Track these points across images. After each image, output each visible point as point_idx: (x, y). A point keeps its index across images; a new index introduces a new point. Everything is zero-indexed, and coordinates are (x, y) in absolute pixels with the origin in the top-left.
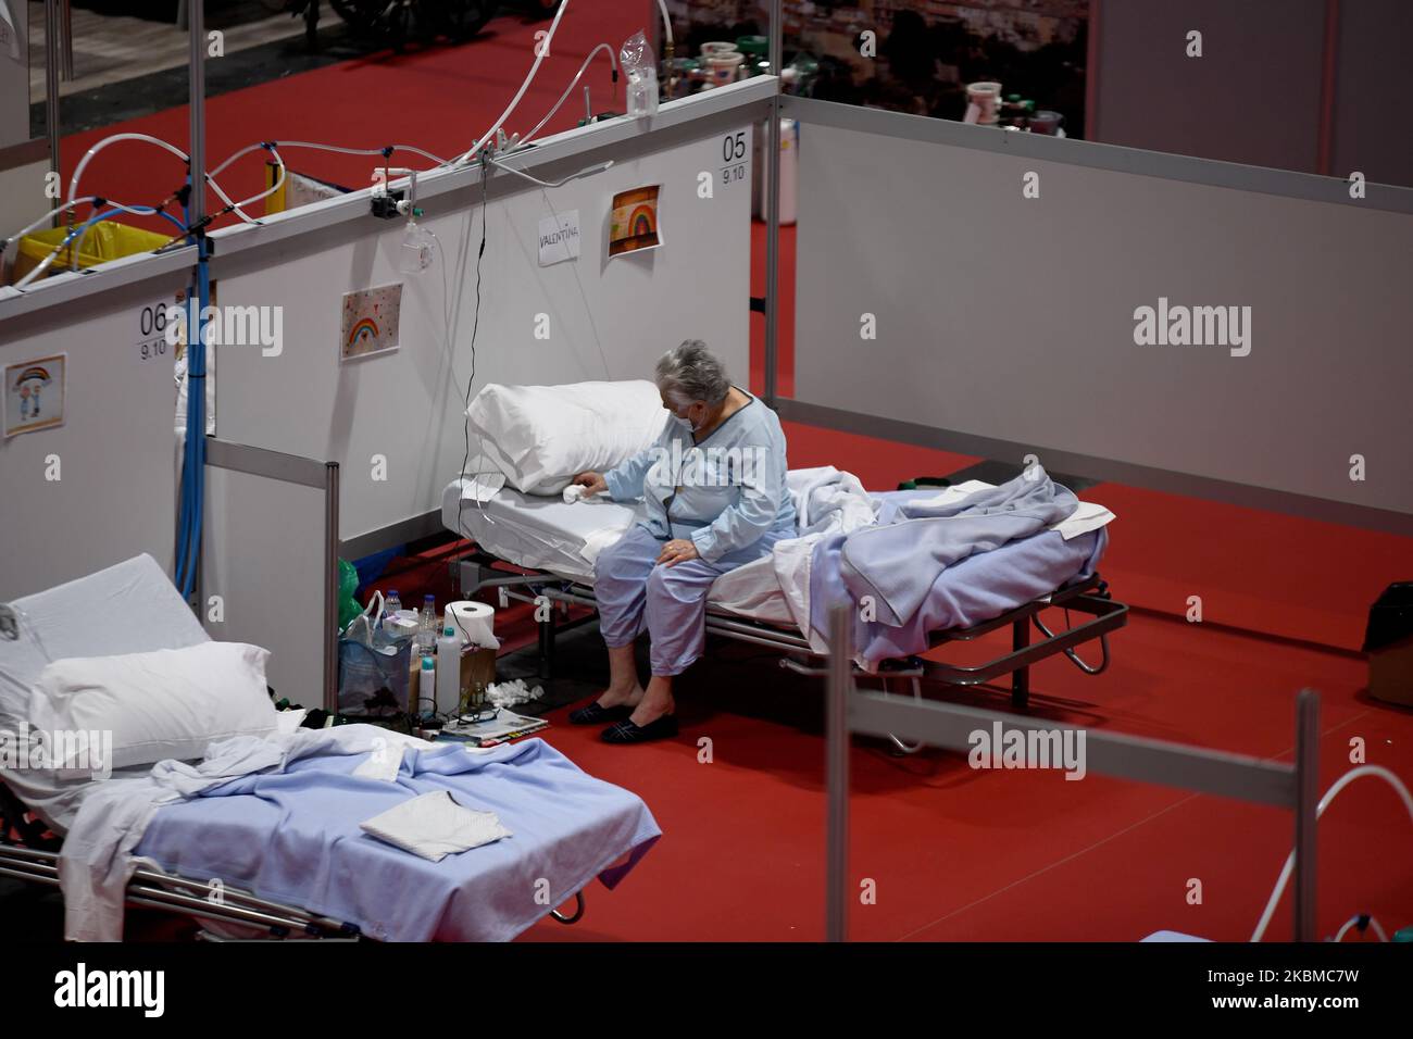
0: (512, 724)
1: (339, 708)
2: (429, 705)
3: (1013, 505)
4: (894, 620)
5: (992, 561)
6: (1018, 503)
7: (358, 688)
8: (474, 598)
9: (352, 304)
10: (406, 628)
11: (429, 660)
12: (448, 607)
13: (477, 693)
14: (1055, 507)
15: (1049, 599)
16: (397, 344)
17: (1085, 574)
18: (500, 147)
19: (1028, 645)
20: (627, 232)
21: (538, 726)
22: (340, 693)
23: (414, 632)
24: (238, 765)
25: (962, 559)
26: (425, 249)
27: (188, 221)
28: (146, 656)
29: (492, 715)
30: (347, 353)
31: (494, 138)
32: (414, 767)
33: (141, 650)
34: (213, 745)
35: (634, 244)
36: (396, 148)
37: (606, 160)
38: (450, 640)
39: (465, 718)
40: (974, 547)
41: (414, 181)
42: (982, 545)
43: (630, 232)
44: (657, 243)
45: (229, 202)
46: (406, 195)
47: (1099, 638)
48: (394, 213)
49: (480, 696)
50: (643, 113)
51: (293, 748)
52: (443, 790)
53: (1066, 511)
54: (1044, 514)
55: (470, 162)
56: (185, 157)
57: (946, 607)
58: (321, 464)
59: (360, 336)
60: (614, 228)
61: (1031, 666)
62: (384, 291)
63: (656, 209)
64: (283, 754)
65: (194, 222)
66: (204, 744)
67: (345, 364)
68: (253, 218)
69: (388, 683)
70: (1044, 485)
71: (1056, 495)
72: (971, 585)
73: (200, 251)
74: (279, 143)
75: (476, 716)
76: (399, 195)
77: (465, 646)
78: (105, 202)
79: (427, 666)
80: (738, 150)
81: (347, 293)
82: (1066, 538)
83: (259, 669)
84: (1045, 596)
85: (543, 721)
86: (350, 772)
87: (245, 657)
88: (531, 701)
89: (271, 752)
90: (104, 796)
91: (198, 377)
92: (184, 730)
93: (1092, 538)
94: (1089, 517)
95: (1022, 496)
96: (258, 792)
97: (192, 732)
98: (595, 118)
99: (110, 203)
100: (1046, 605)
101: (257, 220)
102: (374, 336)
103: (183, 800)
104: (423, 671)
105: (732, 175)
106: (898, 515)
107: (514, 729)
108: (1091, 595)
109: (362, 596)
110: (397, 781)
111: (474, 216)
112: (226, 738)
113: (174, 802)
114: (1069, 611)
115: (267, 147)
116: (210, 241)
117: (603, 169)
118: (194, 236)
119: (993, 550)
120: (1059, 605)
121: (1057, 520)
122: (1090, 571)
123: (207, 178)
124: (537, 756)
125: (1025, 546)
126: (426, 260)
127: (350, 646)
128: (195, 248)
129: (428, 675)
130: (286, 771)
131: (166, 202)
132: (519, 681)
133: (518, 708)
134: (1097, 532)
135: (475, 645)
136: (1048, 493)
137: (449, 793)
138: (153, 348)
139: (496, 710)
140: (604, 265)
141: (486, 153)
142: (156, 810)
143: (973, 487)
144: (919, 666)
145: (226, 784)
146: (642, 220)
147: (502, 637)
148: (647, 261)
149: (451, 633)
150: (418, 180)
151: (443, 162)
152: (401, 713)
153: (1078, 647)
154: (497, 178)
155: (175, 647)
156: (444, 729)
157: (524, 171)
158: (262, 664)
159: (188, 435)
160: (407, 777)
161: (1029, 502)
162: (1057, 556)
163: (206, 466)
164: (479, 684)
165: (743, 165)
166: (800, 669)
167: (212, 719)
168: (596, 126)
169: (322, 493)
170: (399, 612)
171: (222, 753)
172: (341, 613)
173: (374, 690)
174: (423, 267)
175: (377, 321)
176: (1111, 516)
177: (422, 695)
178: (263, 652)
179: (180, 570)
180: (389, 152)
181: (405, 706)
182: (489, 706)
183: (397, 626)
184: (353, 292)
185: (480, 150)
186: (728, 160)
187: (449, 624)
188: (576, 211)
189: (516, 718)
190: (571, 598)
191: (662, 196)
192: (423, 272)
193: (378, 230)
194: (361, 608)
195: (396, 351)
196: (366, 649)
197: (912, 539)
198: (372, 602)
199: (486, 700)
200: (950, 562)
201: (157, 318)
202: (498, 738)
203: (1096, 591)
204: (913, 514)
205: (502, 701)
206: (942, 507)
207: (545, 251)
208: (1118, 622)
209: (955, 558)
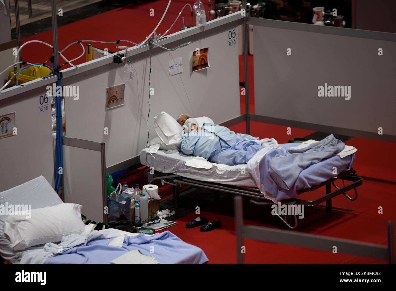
0: (165, 224)
1: (108, 221)
2: (138, 219)
3: (324, 148)
4: (287, 187)
5: (318, 166)
6: (326, 147)
7: (114, 215)
8: (152, 183)
9: (109, 91)
10: (130, 194)
11: (137, 204)
12: (143, 187)
13: (154, 214)
14: (337, 148)
15: (336, 177)
16: (124, 103)
17: (348, 169)
18: (155, 38)
19: (331, 192)
20: (198, 63)
21: (173, 224)
22: (109, 217)
23: (132, 195)
24: (72, 243)
25: (308, 166)
26: (131, 72)
27: (54, 68)
28: (42, 209)
29: (158, 221)
30: (108, 107)
31: (153, 35)
32: (128, 242)
33: (40, 207)
34: (64, 237)
35: (200, 67)
36: (120, 40)
37: (188, 41)
38: (144, 198)
39: (150, 222)
40: (312, 162)
41: (127, 51)
42: (314, 161)
43: (199, 63)
44: (208, 66)
45: (67, 61)
46: (125, 55)
47: (354, 189)
48: (121, 61)
49: (155, 215)
50: (201, 25)
51: (89, 237)
52: (137, 249)
53: (341, 149)
54: (334, 150)
55: (145, 44)
56: (52, 47)
57: (304, 183)
58: (99, 144)
59: (112, 101)
60: (194, 62)
61: (332, 199)
62: (119, 87)
63: (207, 56)
64: (86, 239)
65: (56, 68)
66: (61, 237)
67: (107, 110)
68: (75, 65)
69: (124, 213)
70: (334, 141)
71: (338, 143)
72: (311, 175)
73: (58, 77)
74: (83, 41)
75: (153, 222)
76: (122, 56)
77: (149, 199)
78: (26, 63)
79: (137, 206)
80: (234, 35)
81: (107, 88)
82: (342, 158)
83: (79, 211)
84: (335, 177)
85: (175, 222)
86: (108, 244)
87: (74, 208)
88: (171, 216)
89: (82, 239)
90: (29, 255)
91: (59, 117)
92: (55, 233)
93: (350, 157)
94: (349, 150)
95: (326, 145)
96: (78, 252)
97: (57, 233)
98: (186, 27)
99: (28, 63)
100: (336, 179)
101: (76, 66)
102: (116, 101)
103: (54, 256)
104: (135, 208)
105: (232, 44)
106: (287, 152)
107: (166, 225)
108: (351, 175)
109: (115, 185)
110: (123, 247)
111: (147, 61)
112: (69, 235)
113: (51, 256)
114: (344, 180)
115: (79, 42)
116: (61, 73)
117: (188, 44)
118: (56, 72)
119: (318, 163)
120: (341, 179)
121: (338, 152)
122: (350, 168)
123: (59, 53)
124: (168, 237)
125: (328, 161)
126: (132, 76)
127: (111, 201)
128: (56, 76)
129: (138, 209)
130: (87, 245)
131: (46, 62)
132: (167, 210)
133: (167, 218)
134: (352, 155)
135: (152, 199)
136: (335, 143)
137: (139, 250)
138: (44, 109)
139: (160, 219)
140: (191, 74)
141: (150, 40)
142: (46, 259)
143: (311, 142)
144: (294, 201)
145: (67, 250)
146: (203, 59)
147: (162, 196)
148: (205, 73)
149: (144, 195)
150: (128, 51)
151: (137, 44)
152: (129, 222)
153: (348, 192)
154: (155, 48)
155: (51, 206)
156: (143, 226)
157: (163, 46)
158: (80, 210)
159: (57, 135)
160: (126, 245)
161: (329, 146)
162: (339, 163)
163: (63, 146)
164: (154, 211)
165: (235, 40)
166: (256, 203)
167: (63, 228)
168: (186, 30)
169: (100, 152)
170: (128, 189)
171: (66, 240)
172: (108, 191)
173: (119, 215)
174: (131, 79)
175: (117, 96)
176: (356, 150)
177: (136, 216)
178: (80, 206)
179: (56, 179)
180: (118, 42)
181: (130, 219)
182: (158, 218)
183: (127, 194)
184: (109, 87)
185: (149, 40)
186: (230, 39)
187: (144, 192)
188: (181, 58)
189: (166, 221)
190: (183, 182)
191: (209, 51)
192: (131, 80)
193: (116, 67)
194: (114, 189)
195: (124, 106)
196: (116, 202)
197: (291, 160)
198: (118, 187)
199: (157, 216)
200: (304, 168)
201: (45, 99)
202: (160, 228)
203: (352, 174)
204: (292, 152)
205: (162, 216)
206: (300, 149)
207: (171, 71)
208: (360, 184)
209: (306, 167)
